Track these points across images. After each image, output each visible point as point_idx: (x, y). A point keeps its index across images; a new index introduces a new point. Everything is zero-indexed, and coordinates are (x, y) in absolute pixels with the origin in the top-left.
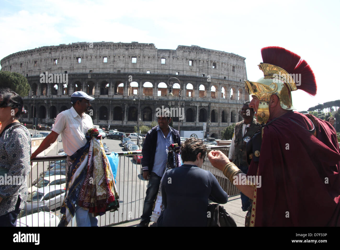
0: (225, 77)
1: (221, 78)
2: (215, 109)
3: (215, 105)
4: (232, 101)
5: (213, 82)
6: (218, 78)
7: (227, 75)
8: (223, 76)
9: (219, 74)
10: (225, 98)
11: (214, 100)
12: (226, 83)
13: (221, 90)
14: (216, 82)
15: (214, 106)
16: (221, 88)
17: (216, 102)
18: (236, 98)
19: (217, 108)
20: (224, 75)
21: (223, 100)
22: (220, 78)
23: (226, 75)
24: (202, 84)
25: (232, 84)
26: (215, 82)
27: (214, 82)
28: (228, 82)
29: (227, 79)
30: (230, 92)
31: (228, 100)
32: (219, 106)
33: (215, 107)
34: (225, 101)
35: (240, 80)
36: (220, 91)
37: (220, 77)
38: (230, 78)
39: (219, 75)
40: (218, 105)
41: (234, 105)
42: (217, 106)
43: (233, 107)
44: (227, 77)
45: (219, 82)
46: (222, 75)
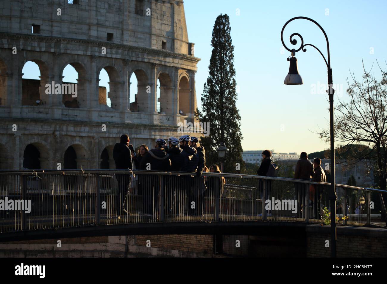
0: (108, 34)
1: (97, 37)
2: (77, 145)
3: (78, 129)
4: (135, 115)
5: (69, 52)
6: (85, 38)
7: (118, 28)
8: (104, 30)
9: (90, 25)
10: (112, 104)
11: (72, 112)
12: (114, 56)
13: (98, 80)
14: (80, 53)
15: (74, 134)
16: (98, 73)
17: (78, 119)
18: (149, 106)
19: (86, 140)
20: (107, 27)
21: (104, 114)
22: (92, 39)
23: (114, 28)
24: (32, 61)
25: (134, 59)
26: (76, 52)
27: (73, 52)
28: (120, 51)
29: (116, 40)
30: (130, 84)
31: (122, 113)
32: (90, 135)
33: (78, 138)
34: (112, 114)
35: (164, 44)
36: (94, 81)
37: (94, 33)
38: (126, 37)
39: (89, 29)
40: (87, 129)
41: (142, 128)
42: (83, 135)
43: (139, 136)
44: (116, 34)
45: (89, 53)
46: (100, 29)
